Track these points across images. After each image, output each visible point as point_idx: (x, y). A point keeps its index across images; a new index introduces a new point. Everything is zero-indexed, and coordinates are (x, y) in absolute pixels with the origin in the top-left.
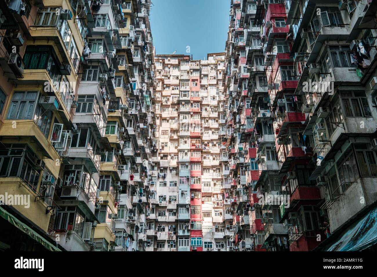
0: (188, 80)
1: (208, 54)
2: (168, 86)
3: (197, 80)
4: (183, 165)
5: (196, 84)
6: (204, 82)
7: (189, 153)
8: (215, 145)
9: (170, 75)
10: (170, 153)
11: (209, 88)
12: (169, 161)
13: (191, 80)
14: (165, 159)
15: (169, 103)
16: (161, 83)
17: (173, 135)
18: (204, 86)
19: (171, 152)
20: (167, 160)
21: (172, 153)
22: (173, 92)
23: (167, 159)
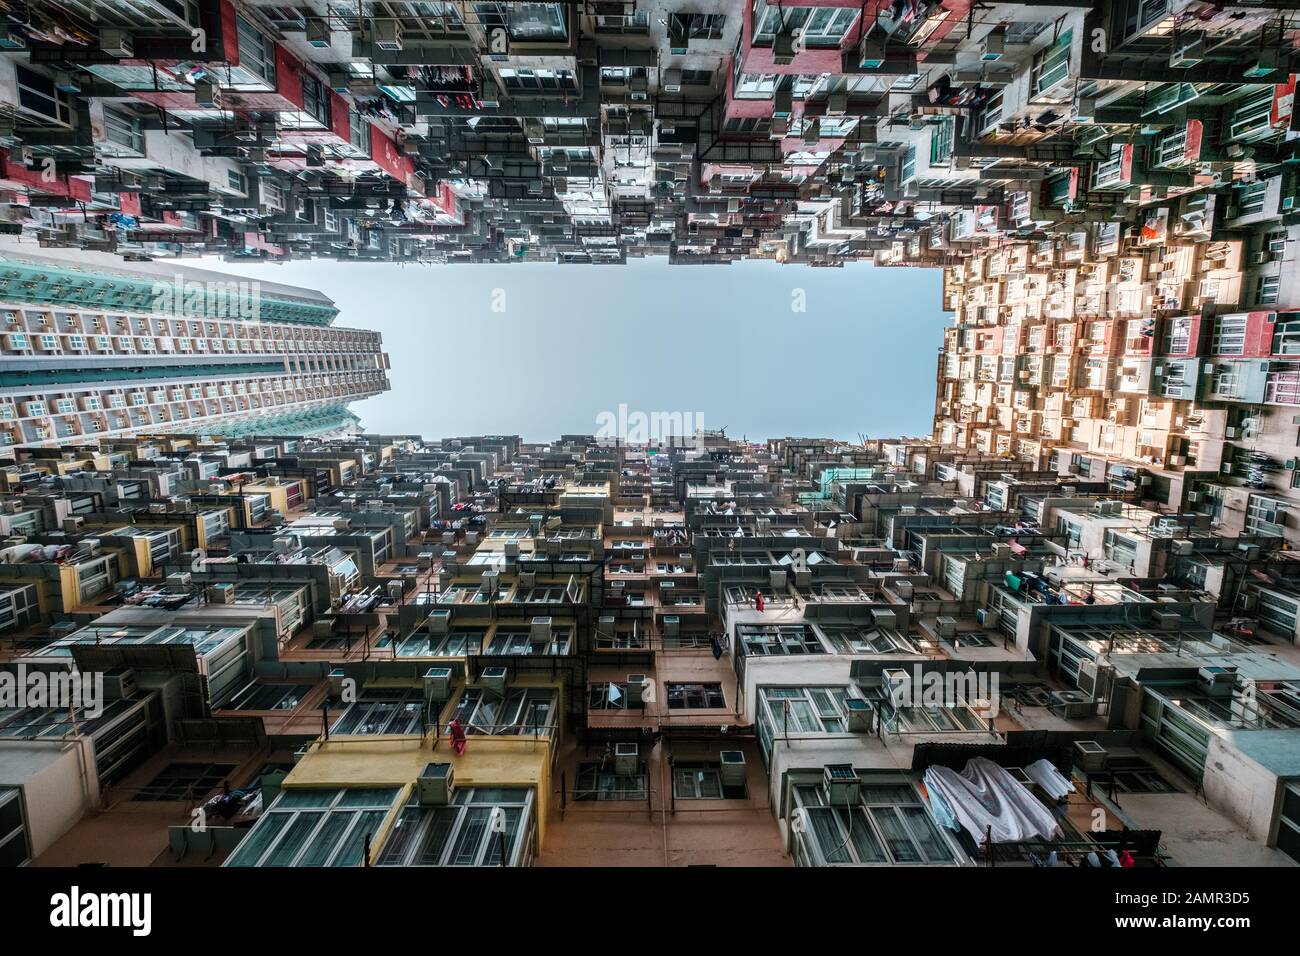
0: (979, 358)
1: (944, 310)
2: (993, 412)
3: (979, 335)
4: (1215, 383)
5: (990, 337)
6: (992, 316)
7: (1172, 361)
8: (1170, 266)
9: (974, 404)
10: (1175, 429)
11: (1008, 302)
12: (1204, 436)
13: (978, 352)
14: (1196, 451)
15: (1030, 414)
16: (979, 431)
17: (1113, 414)
18: (1001, 316)
19: (1167, 426)
20: (1201, 444)
21: (1173, 420)
22: (1008, 401)
23: (1197, 444)
